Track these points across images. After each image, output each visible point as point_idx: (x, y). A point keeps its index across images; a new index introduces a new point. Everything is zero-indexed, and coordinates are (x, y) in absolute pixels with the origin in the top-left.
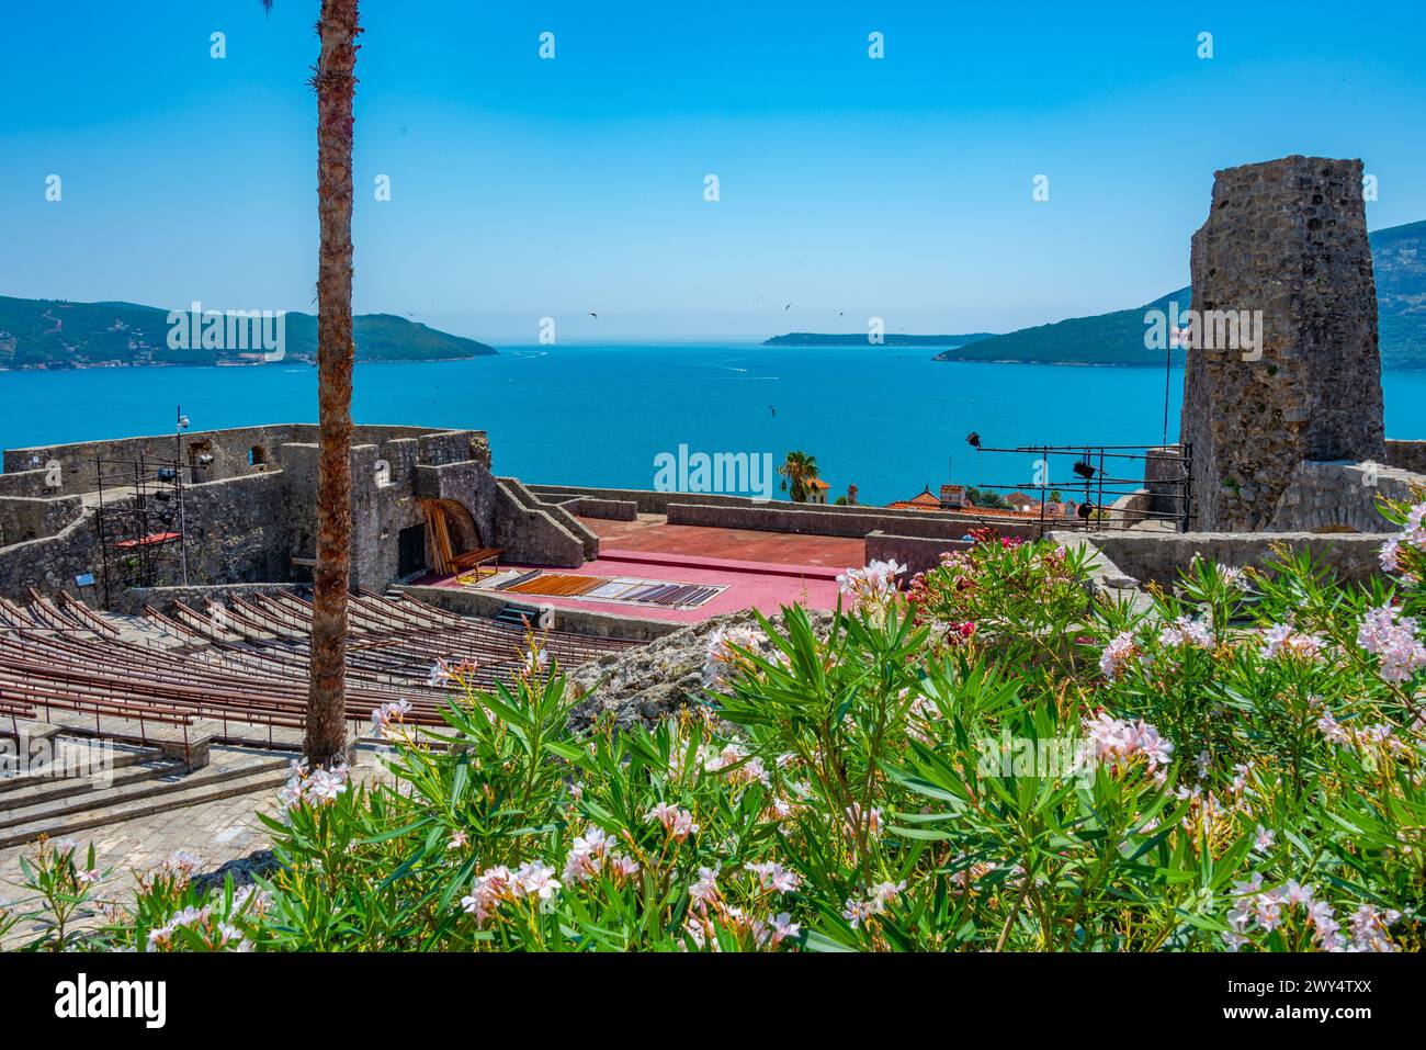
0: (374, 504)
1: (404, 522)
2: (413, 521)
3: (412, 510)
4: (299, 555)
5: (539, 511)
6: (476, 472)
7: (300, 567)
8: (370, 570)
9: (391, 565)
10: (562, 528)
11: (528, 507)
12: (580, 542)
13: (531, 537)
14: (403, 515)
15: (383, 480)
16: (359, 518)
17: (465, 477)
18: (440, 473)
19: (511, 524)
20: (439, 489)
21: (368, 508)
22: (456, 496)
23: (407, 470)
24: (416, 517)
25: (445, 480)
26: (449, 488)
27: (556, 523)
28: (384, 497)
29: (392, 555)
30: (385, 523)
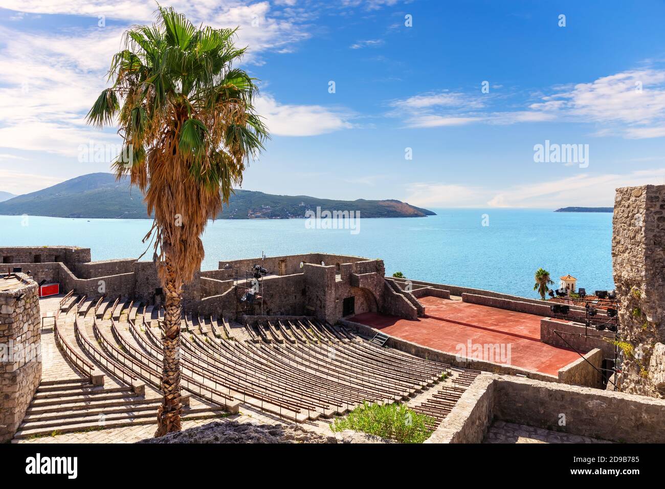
0: (333, 288)
1: (345, 295)
2: (350, 295)
3: (349, 291)
4: (308, 305)
5: (400, 294)
6: (375, 277)
7: (308, 309)
8: (331, 313)
9: (340, 312)
10: (409, 302)
11: (397, 292)
12: (416, 309)
13: (397, 304)
14: (345, 293)
15: (338, 278)
16: (327, 293)
17: (370, 279)
18: (359, 278)
19: (389, 299)
20: (359, 283)
21: (331, 289)
22: (367, 287)
23: (348, 276)
24: (351, 294)
25: (362, 280)
26: (363, 283)
27: (406, 300)
28: (337, 285)
29: (340, 307)
30: (338, 296)
